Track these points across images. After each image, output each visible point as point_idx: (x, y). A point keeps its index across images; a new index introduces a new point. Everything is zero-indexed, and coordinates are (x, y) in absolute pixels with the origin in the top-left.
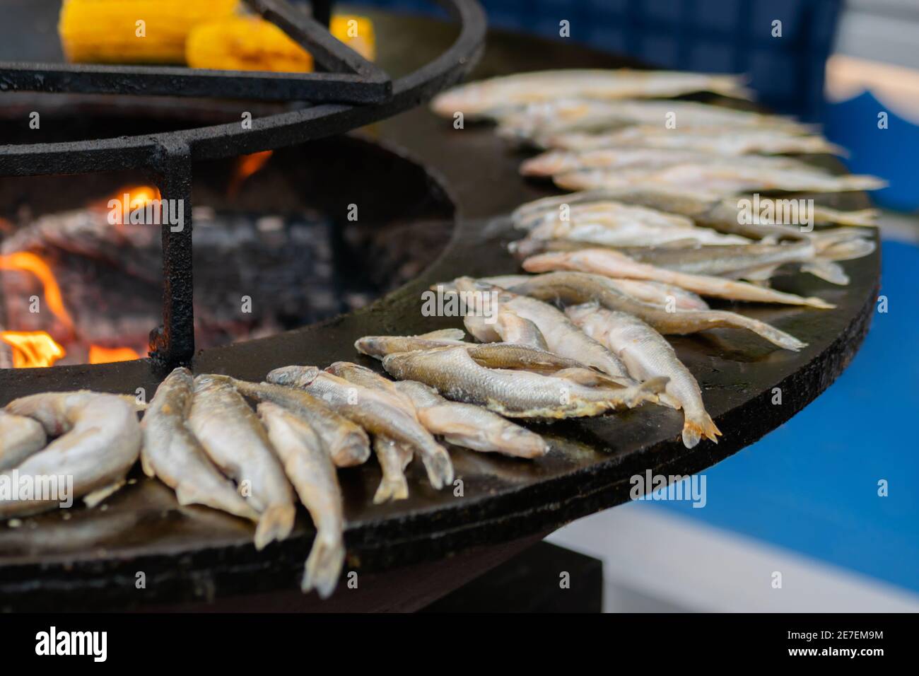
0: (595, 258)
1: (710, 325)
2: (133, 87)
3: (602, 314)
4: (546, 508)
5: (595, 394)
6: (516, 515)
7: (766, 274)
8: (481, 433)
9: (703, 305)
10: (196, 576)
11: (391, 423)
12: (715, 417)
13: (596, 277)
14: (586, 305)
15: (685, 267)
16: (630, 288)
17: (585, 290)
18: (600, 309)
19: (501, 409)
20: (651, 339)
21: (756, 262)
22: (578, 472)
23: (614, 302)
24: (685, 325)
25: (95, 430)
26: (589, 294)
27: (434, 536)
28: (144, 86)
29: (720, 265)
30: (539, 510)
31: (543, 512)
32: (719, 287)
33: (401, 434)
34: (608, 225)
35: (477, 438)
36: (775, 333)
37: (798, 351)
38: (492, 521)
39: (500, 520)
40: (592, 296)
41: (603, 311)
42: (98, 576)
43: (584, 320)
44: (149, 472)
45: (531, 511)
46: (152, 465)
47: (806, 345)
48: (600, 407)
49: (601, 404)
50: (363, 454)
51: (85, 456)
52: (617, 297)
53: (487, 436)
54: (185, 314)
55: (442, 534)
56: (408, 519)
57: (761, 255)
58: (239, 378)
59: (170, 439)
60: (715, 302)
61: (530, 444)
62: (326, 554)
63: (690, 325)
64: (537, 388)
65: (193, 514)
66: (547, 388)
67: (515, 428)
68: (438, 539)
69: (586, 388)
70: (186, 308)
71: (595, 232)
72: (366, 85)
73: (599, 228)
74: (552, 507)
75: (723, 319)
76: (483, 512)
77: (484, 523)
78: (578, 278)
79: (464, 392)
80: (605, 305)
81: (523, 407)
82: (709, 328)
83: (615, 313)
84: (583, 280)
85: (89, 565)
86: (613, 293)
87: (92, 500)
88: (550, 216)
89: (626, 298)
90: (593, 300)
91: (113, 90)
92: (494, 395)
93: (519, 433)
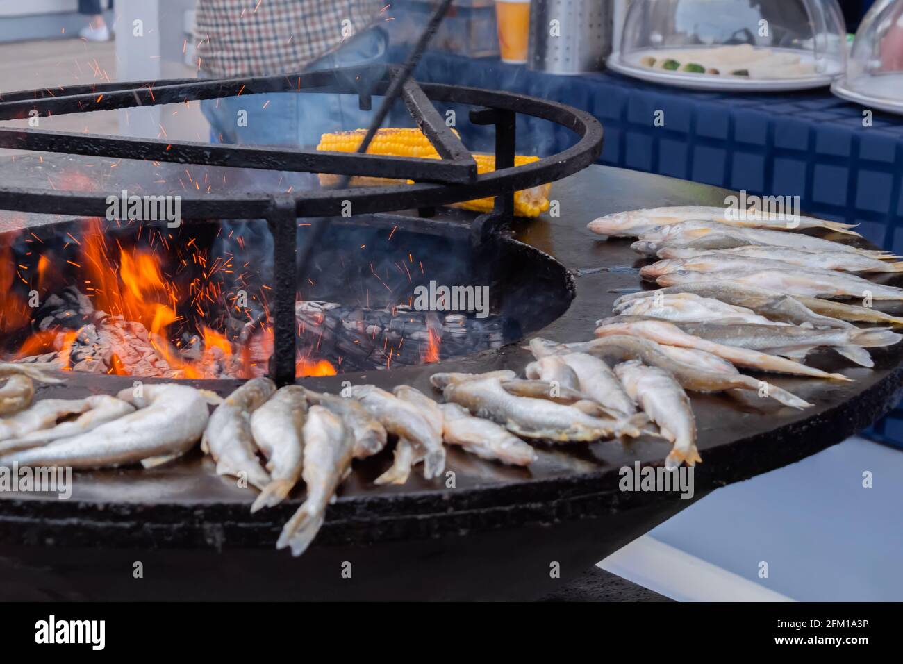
0: (651, 327)
1: (731, 386)
2: (276, 163)
3: (641, 368)
4: (528, 506)
5: (594, 422)
6: (498, 508)
7: (803, 353)
8: (486, 442)
9: (735, 371)
10: (207, 526)
11: (409, 427)
12: (702, 448)
13: (643, 340)
14: (631, 361)
15: (730, 341)
16: (673, 352)
17: (632, 350)
18: (641, 365)
19: (516, 428)
20: (669, 387)
21: (792, 343)
22: (559, 479)
23: (655, 361)
24: (711, 383)
25: (162, 409)
26: (635, 353)
27: (420, 517)
28: (284, 162)
29: (761, 342)
30: (521, 507)
31: (525, 510)
32: (753, 358)
33: (414, 435)
34: (678, 308)
35: (482, 446)
36: (786, 395)
37: (802, 409)
38: (475, 511)
39: (483, 511)
40: (637, 355)
41: (643, 367)
42: (125, 519)
43: (624, 372)
44: (204, 448)
45: (513, 507)
46: (207, 443)
47: (813, 405)
48: (596, 435)
49: (597, 432)
50: (375, 446)
51: (147, 429)
52: (658, 357)
53: (490, 444)
54: (287, 341)
55: (427, 516)
56: (396, 499)
57: (798, 336)
58: (309, 388)
59: (226, 423)
60: (744, 369)
61: (521, 453)
62: (306, 521)
63: (715, 383)
64: (549, 414)
65: (225, 481)
66: (557, 414)
67: (515, 439)
68: (424, 520)
69: (589, 417)
70: (289, 336)
71: (666, 313)
72: (454, 167)
73: (671, 309)
74: (533, 506)
75: (742, 381)
76: (465, 502)
77: (467, 512)
78: (629, 340)
79: (489, 413)
80: (646, 363)
81: (535, 427)
82: (732, 388)
83: (651, 367)
84: (632, 342)
85: (118, 507)
86: (655, 353)
87: (148, 463)
88: (639, 301)
89: (665, 358)
90: (637, 358)
91: (261, 165)
92: (513, 416)
93: (515, 444)
